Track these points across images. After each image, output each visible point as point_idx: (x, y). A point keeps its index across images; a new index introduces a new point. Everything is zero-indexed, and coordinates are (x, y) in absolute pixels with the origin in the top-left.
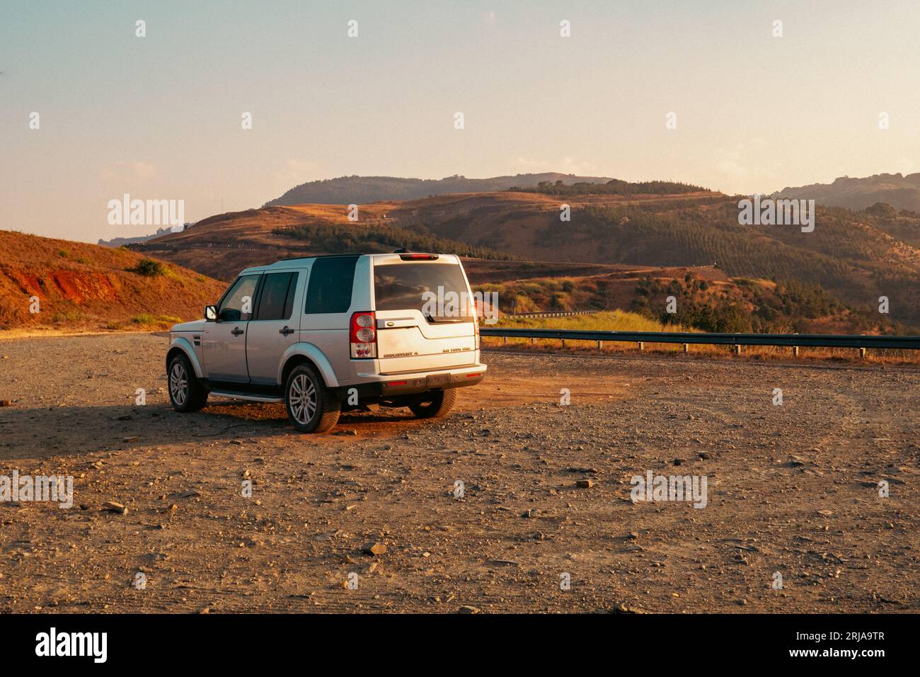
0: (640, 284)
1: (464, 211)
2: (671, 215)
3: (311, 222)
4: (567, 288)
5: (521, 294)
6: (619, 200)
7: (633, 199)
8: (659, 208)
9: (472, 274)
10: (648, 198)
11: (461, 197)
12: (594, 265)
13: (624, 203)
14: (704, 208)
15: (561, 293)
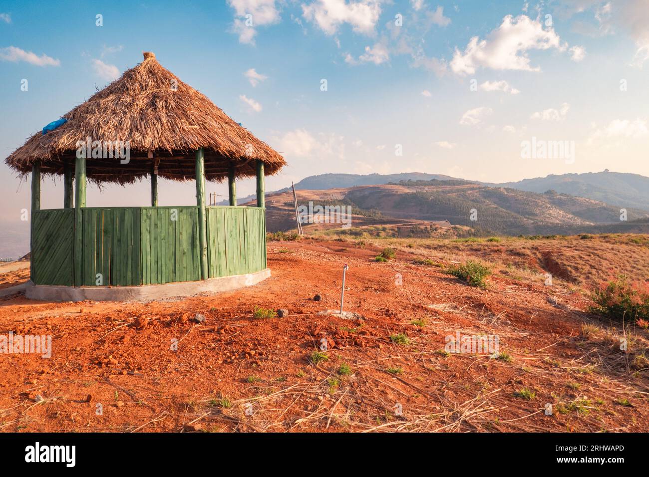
0: (412, 228)
1: (367, 193)
2: (454, 195)
3: (301, 199)
4: (384, 229)
5: (365, 231)
6: (433, 188)
7: (439, 188)
8: (449, 192)
9: (354, 222)
10: (446, 188)
11: (366, 187)
12: (401, 220)
13: (435, 190)
14: (470, 192)
15: (381, 232)
